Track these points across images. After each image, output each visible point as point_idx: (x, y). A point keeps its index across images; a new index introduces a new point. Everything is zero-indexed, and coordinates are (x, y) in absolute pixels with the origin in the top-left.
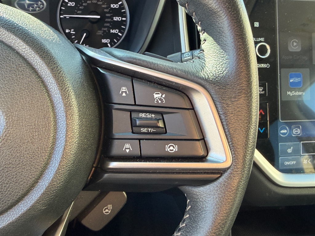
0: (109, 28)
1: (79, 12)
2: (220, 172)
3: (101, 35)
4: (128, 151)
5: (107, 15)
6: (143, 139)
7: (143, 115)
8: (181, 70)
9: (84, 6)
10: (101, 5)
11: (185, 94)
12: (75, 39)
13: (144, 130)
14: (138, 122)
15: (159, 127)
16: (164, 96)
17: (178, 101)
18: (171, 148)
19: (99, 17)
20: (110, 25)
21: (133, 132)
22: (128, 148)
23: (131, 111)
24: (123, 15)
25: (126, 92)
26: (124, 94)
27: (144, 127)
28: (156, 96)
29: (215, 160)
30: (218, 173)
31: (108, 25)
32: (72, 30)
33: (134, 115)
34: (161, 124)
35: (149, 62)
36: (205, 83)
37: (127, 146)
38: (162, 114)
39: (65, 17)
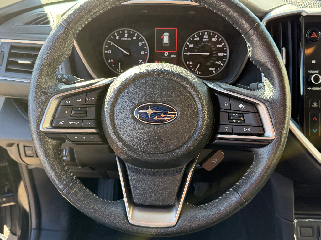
0: (215, 61)
1: (196, 51)
2: (269, 142)
3: (209, 65)
4: (226, 130)
5: (214, 52)
6: (234, 125)
7: (234, 114)
8: (253, 95)
9: (199, 47)
10: (210, 46)
11: (254, 105)
12: (192, 68)
13: (235, 121)
14: (232, 118)
15: (241, 120)
16: (244, 106)
17: (250, 109)
18: (247, 129)
19: (208, 54)
20: (216, 58)
21: (229, 122)
22: (226, 129)
23: (229, 113)
24: (225, 52)
25: (226, 104)
26: (226, 105)
27: (234, 120)
28: (240, 106)
29: (267, 136)
30: (268, 142)
31: (214, 58)
32: (191, 62)
33: (230, 114)
34: (242, 119)
35: (238, 91)
36: (264, 101)
37: (226, 128)
38: (243, 114)
39: (187, 54)
